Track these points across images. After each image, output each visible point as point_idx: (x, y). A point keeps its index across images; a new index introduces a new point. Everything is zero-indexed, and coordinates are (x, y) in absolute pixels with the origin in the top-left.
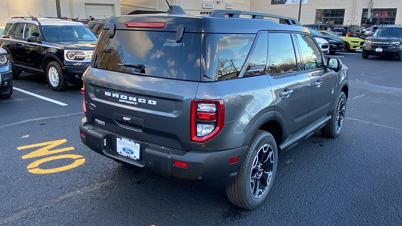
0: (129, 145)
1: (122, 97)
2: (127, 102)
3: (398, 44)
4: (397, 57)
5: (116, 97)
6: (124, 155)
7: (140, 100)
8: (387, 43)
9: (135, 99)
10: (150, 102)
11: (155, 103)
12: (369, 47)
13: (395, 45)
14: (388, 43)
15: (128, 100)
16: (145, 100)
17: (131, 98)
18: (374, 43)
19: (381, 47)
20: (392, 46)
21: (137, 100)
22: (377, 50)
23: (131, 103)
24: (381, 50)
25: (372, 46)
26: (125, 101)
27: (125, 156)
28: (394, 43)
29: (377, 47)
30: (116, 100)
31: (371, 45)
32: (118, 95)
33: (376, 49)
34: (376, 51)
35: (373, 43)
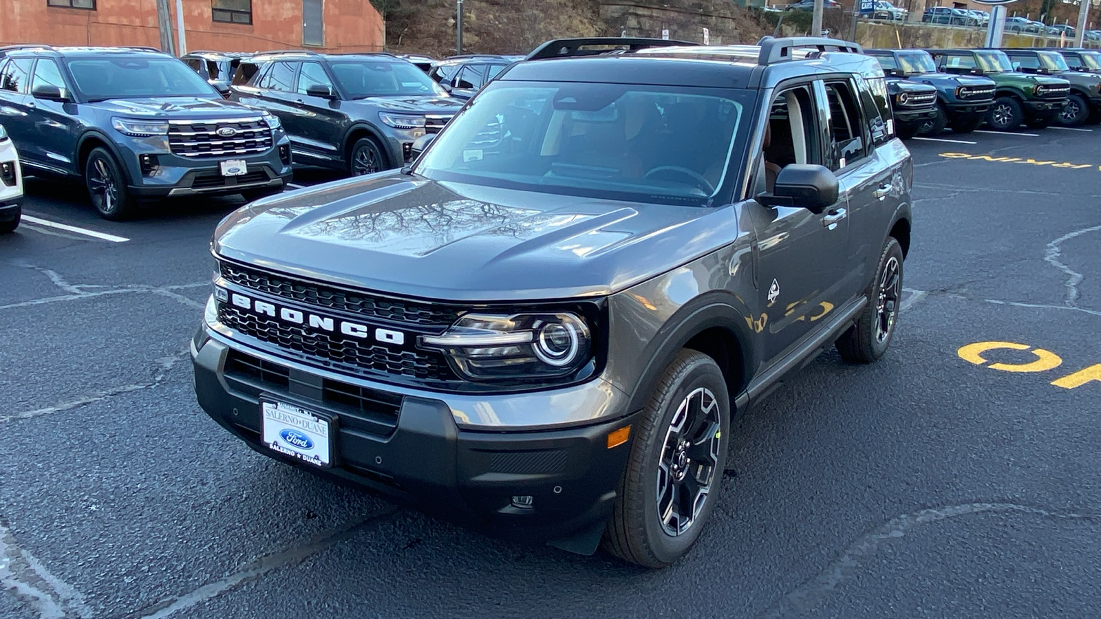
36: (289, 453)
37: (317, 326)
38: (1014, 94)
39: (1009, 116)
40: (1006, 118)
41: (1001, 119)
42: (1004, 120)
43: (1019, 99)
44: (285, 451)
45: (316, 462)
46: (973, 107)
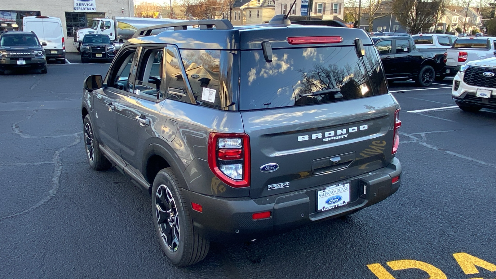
0: (336, 191)
1: (327, 134)
2: (334, 138)
3: (40, 54)
4: (43, 69)
5: (319, 138)
6: (330, 208)
7: (351, 130)
8: (28, 53)
9: (344, 131)
10: (361, 128)
11: (366, 127)
12: (7, 60)
13: (37, 55)
14: (30, 53)
15: (336, 135)
16: (356, 128)
17: (339, 132)
18: (12, 54)
19: (22, 58)
20: (35, 56)
21: (348, 131)
22: (19, 62)
23: (340, 138)
24: (24, 62)
25: (11, 59)
26: (332, 138)
27: (332, 209)
28: (36, 52)
29: (18, 59)
30: (319, 142)
31: (8, 57)
32: (321, 134)
33: (16, 61)
34: (18, 65)
35: (10, 54)
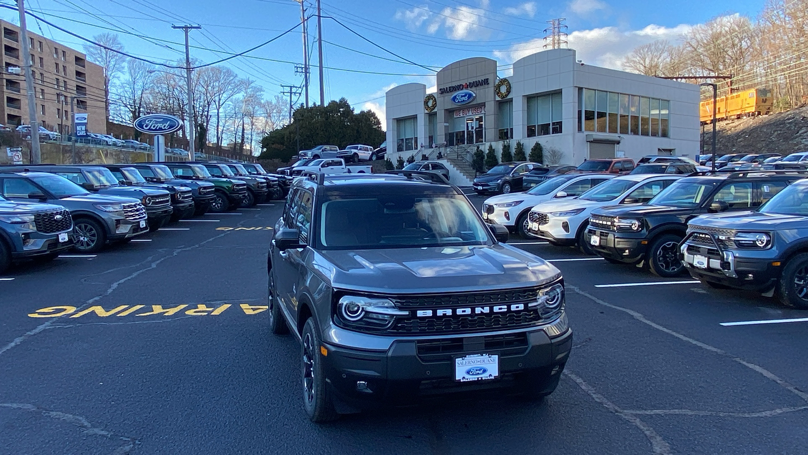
36: (474, 379)
37: (480, 312)
38: (222, 190)
39: (220, 204)
40: (219, 205)
41: (216, 206)
42: (218, 206)
43: (224, 193)
44: (471, 380)
45: (491, 378)
46: (208, 199)
